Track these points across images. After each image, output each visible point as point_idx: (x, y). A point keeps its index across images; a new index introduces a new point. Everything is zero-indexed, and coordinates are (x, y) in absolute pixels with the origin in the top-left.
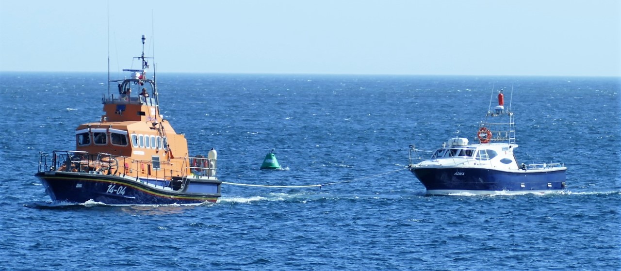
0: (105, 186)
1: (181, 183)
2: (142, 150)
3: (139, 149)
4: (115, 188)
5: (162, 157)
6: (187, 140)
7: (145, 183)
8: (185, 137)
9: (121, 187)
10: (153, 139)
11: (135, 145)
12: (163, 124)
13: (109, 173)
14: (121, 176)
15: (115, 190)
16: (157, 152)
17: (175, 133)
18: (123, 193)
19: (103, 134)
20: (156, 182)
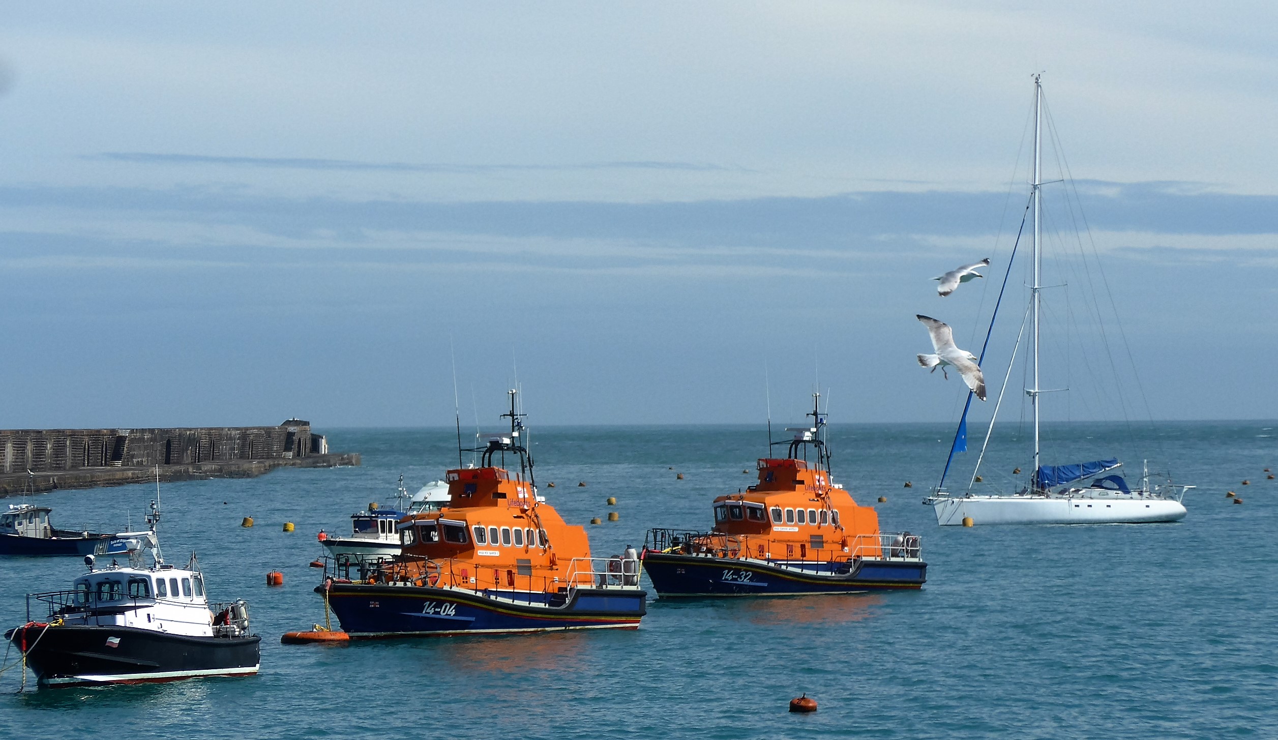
0: (418, 604)
2: (494, 549)
3: (488, 548)
4: (436, 607)
5: (538, 558)
9: (448, 604)
10: (518, 532)
11: (479, 542)
13: (425, 583)
14: (446, 588)
15: (438, 610)
16: (527, 551)
18: (452, 613)
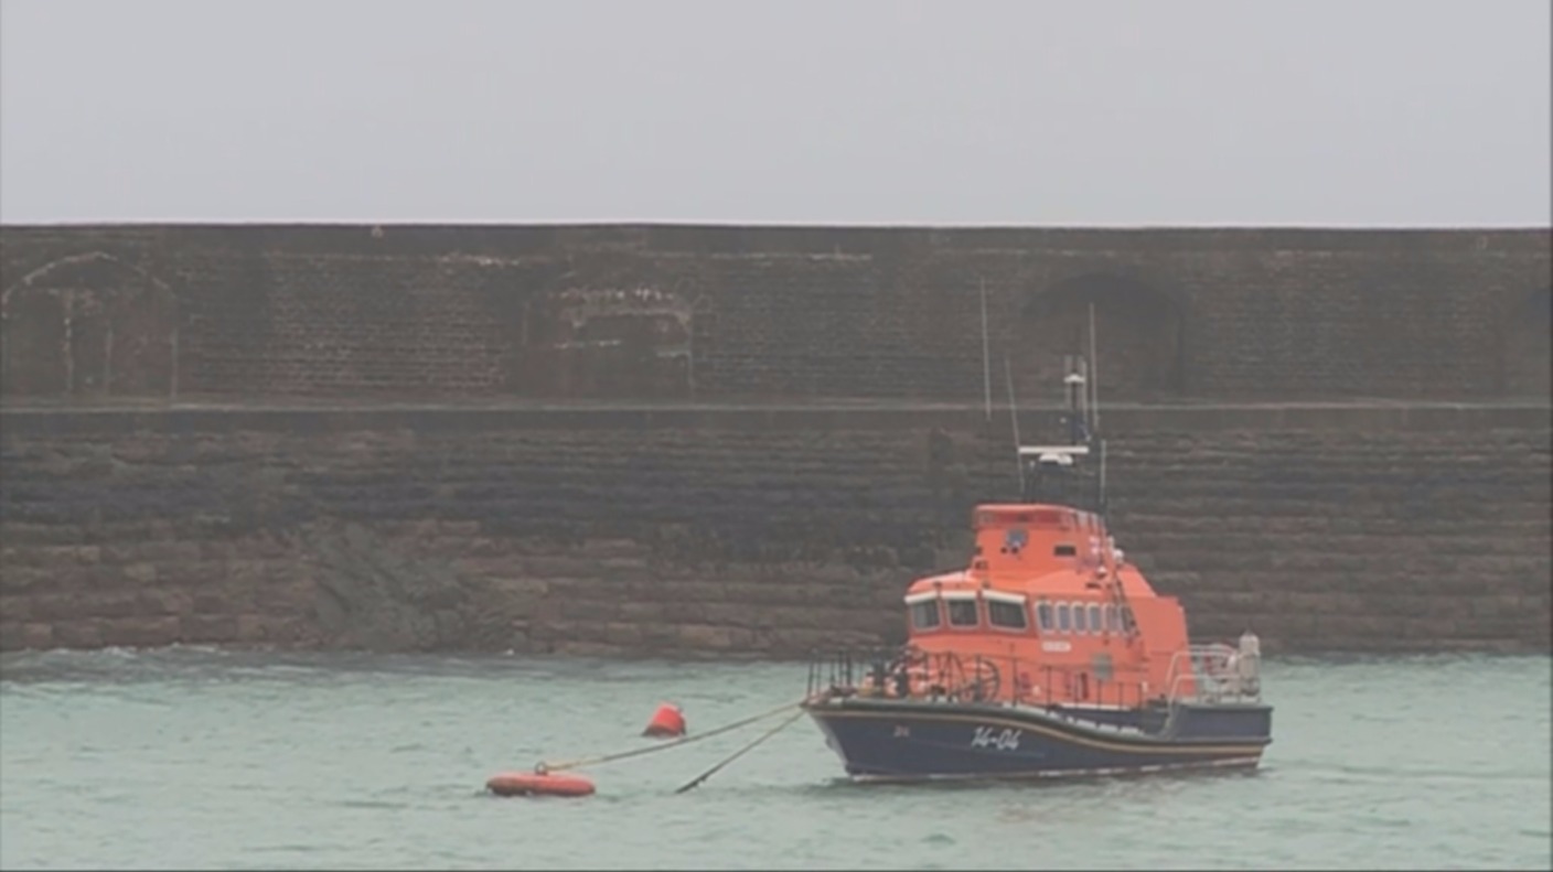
0: (968, 731)
1: (1166, 715)
2: (1066, 639)
3: (1057, 638)
4: (991, 735)
5: (1121, 654)
6: (1187, 611)
7: (1070, 720)
8: (1181, 603)
9: (1008, 732)
10: (1095, 611)
11: (1045, 628)
12: (1121, 575)
13: (978, 698)
14: (1007, 705)
15: (994, 740)
16: (1106, 642)
17: (1153, 595)
18: (1013, 745)
19: (968, 604)
20: (1100, 716)
